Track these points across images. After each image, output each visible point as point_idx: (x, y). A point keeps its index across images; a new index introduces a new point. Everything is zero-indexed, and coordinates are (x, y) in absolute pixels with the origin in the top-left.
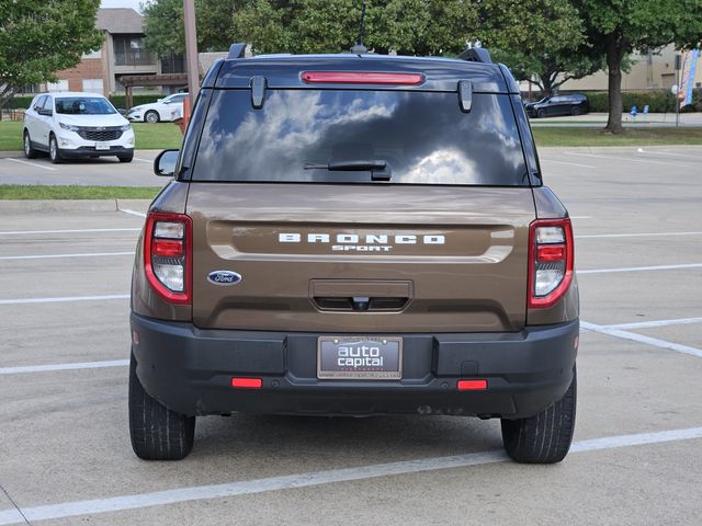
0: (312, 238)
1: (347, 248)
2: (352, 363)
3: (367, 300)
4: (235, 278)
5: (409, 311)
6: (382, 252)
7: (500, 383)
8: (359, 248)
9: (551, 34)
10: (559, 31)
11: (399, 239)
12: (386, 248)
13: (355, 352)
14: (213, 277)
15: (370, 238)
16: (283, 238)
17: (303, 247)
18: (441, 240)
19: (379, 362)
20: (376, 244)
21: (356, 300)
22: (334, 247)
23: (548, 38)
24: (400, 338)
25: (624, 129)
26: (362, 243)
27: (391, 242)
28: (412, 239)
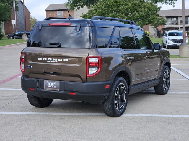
0: (44, 59)
1: (49, 61)
2: (50, 86)
3: (53, 73)
4: (31, 67)
6: (56, 63)
7: (79, 94)
11: (59, 60)
12: (57, 62)
13: (51, 84)
15: (54, 59)
17: (42, 61)
18: (67, 60)
19: (55, 87)
20: (55, 61)
21: (51, 72)
22: (47, 61)
24: (59, 82)
26: (52, 60)
27: (57, 60)
28: (61, 60)
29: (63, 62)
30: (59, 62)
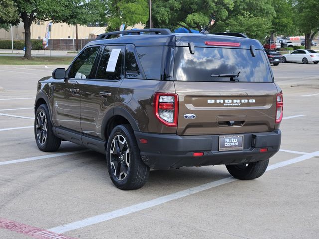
0: (218, 101)
1: (228, 104)
2: (229, 145)
3: (234, 122)
4: (194, 116)
5: (245, 125)
6: (238, 106)
8: (232, 104)
9: (6, 14)
10: (9, 13)
11: (243, 101)
12: (239, 104)
13: (230, 141)
14: (186, 117)
15: (235, 101)
16: (209, 101)
18: (254, 101)
19: (237, 144)
20: (237, 103)
21: (230, 122)
22: (225, 104)
23: (5, 16)
24: (243, 135)
25: (32, 57)
26: (233, 102)
27: (241, 102)
28: (246, 101)
29: (249, 104)
30: (243, 104)
